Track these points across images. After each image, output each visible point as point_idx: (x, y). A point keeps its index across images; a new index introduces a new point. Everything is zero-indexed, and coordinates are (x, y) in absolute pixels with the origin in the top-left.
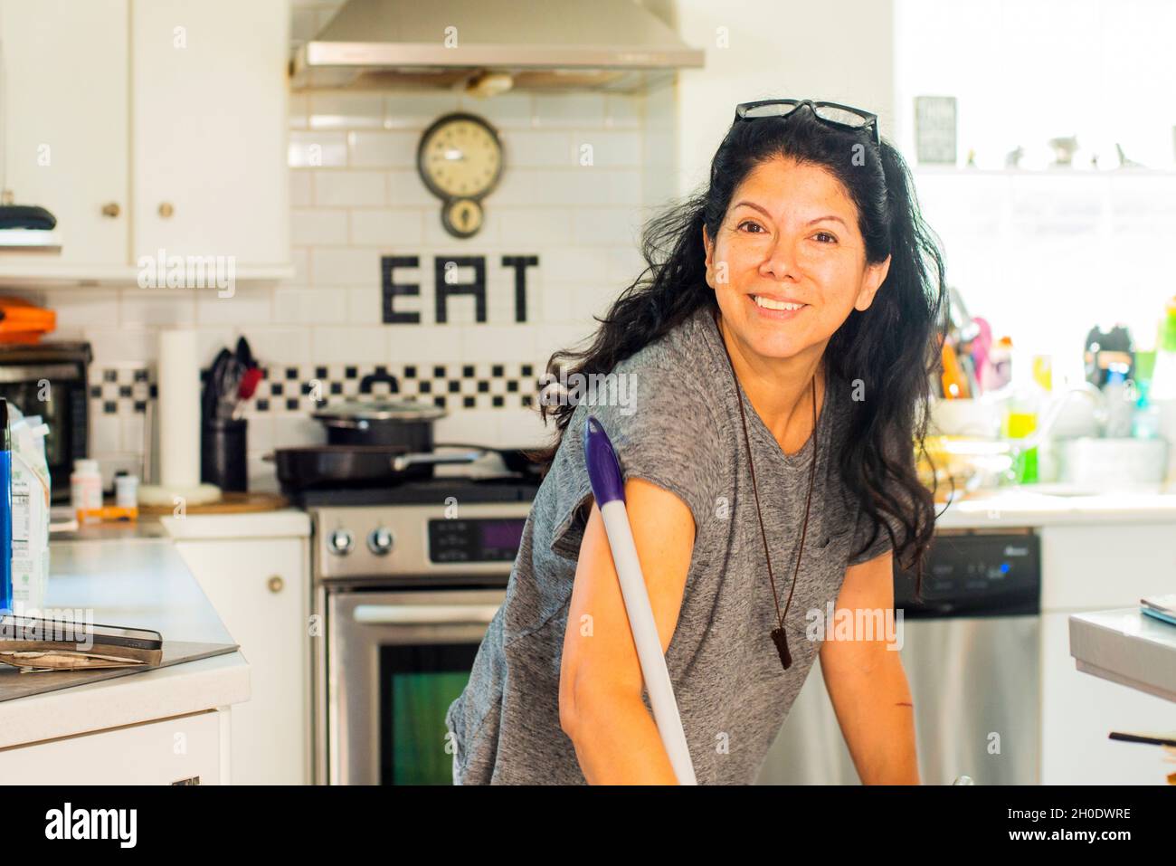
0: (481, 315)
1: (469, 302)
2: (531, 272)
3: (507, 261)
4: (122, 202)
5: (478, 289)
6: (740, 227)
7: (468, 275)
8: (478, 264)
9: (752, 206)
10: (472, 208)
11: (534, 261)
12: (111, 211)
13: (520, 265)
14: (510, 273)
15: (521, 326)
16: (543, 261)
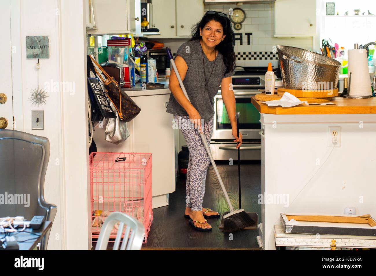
0: (241, 44)
1: (239, 41)
2: (251, 36)
3: (246, 34)
4: (175, 25)
5: (241, 39)
6: (207, 29)
7: (239, 37)
8: (241, 34)
9: (209, 27)
10: (239, 25)
11: (251, 34)
12: (172, 27)
13: (249, 35)
14: (247, 36)
15: (249, 46)
16: (253, 34)
